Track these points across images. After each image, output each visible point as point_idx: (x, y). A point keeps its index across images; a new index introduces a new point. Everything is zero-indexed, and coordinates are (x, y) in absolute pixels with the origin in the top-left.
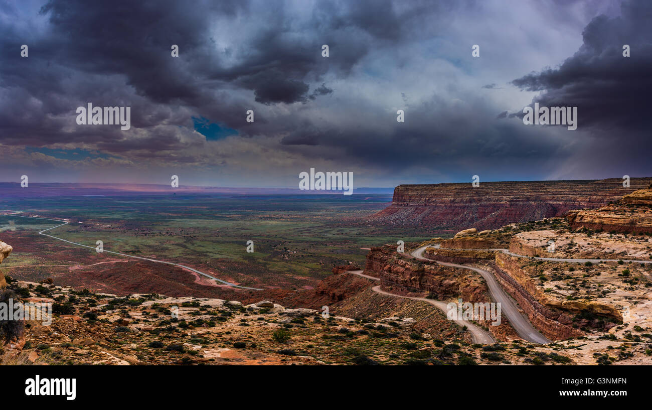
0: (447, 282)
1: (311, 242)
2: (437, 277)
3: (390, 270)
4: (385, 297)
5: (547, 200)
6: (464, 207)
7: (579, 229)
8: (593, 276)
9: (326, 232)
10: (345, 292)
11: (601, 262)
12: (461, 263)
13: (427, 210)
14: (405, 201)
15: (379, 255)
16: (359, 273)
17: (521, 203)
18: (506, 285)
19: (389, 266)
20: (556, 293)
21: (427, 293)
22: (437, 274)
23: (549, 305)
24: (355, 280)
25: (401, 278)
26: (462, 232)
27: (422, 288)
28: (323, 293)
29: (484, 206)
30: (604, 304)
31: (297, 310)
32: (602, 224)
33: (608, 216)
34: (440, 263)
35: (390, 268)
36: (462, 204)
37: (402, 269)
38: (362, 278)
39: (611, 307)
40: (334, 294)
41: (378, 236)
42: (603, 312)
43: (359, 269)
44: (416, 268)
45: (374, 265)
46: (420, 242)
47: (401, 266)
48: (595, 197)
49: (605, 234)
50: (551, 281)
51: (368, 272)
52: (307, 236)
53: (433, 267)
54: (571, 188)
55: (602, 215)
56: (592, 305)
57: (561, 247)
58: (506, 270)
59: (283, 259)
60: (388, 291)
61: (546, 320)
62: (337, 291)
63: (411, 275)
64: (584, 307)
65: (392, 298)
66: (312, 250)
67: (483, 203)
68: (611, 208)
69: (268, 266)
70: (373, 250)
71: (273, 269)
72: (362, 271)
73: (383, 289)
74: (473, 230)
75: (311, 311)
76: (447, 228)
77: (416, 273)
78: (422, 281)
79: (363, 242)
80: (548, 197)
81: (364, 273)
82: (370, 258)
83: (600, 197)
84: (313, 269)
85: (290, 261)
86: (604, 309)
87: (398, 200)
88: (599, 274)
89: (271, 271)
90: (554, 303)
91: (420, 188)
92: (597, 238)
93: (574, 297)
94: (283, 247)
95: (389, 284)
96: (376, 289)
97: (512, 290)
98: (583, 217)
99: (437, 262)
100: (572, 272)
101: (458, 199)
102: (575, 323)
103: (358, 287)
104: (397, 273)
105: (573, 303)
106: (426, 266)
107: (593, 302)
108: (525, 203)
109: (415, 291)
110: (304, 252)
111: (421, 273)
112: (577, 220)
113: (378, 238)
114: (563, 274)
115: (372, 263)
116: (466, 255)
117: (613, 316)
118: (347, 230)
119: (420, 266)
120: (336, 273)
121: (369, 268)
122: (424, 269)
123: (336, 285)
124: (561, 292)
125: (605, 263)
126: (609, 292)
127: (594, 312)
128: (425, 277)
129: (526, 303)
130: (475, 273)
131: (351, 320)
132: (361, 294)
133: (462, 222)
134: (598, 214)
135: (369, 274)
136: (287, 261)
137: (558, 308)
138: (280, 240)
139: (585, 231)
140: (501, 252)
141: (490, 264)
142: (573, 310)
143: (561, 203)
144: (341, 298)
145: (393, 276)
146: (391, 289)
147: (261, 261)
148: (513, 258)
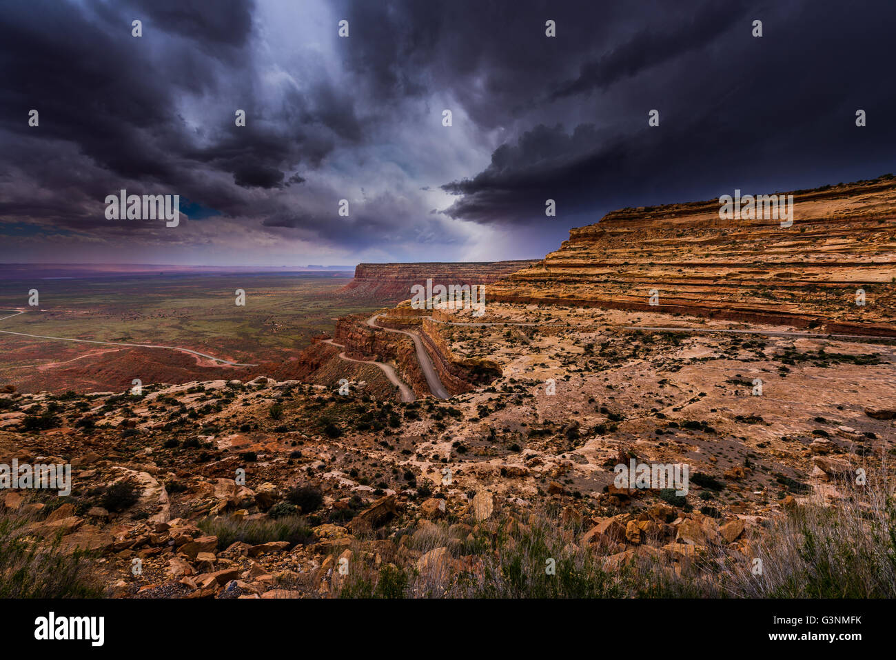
0: (389, 345)
1: (293, 315)
2: (383, 342)
3: (351, 338)
4: (348, 362)
6: (404, 282)
8: (486, 337)
9: (305, 305)
10: (320, 361)
12: (400, 329)
13: (379, 285)
14: (363, 277)
15: (345, 325)
16: (329, 341)
19: (351, 334)
20: (459, 352)
21: (376, 356)
22: (383, 339)
24: (327, 348)
25: (359, 345)
26: (402, 303)
27: (373, 352)
28: (304, 363)
30: (491, 360)
31: (286, 382)
32: (495, 295)
33: (500, 289)
34: (386, 329)
35: (352, 335)
36: (403, 280)
37: (360, 336)
38: (332, 346)
39: (495, 363)
40: (312, 363)
41: (344, 308)
42: (490, 367)
43: (329, 338)
44: (369, 335)
45: (341, 334)
46: (373, 311)
47: (359, 333)
48: (491, 275)
49: (497, 304)
50: (458, 342)
51: (337, 340)
52: (290, 310)
53: (381, 333)
55: (496, 289)
59: (272, 333)
60: (350, 357)
62: (314, 360)
63: (366, 342)
64: (477, 364)
65: (353, 363)
66: (295, 323)
68: (502, 283)
69: (260, 341)
70: (341, 320)
71: (265, 344)
72: (332, 340)
73: (346, 355)
75: (296, 382)
76: (392, 299)
77: (370, 339)
78: (373, 346)
79: (333, 313)
81: (333, 342)
82: (339, 327)
83: (494, 275)
84: (296, 341)
85: (278, 334)
86: (490, 365)
87: (359, 277)
89: (263, 346)
90: (457, 361)
91: (375, 266)
93: (471, 355)
94: (271, 322)
95: (351, 350)
96: (342, 356)
99: (384, 328)
100: (472, 334)
101: (400, 276)
102: (469, 378)
103: (329, 356)
104: (356, 339)
106: (376, 333)
107: (483, 359)
109: (368, 355)
110: (288, 325)
111: (373, 339)
115: (339, 332)
116: (404, 322)
117: (496, 370)
118: (321, 303)
119: (372, 332)
120: (314, 343)
121: (337, 337)
122: (375, 335)
123: (313, 355)
124: (463, 350)
126: (495, 350)
127: (483, 367)
128: (375, 342)
129: (439, 362)
130: (409, 337)
131: (324, 387)
132: (331, 361)
133: (402, 294)
134: (493, 288)
136: (275, 335)
138: (268, 314)
140: (426, 319)
141: (419, 329)
142: (469, 366)
143: (469, 279)
144: (317, 366)
145: (354, 343)
146: (353, 355)
147: (254, 337)
148: (434, 324)
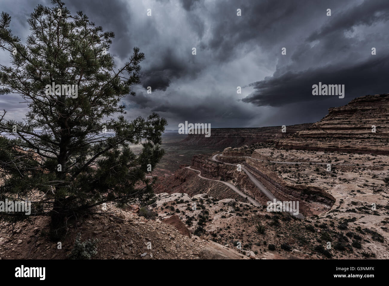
0: (228, 172)
2: (224, 170)
3: (205, 167)
4: (205, 180)
5: (241, 135)
7: (281, 148)
8: (301, 171)
10: (186, 177)
11: (302, 164)
15: (197, 159)
16: (189, 168)
17: (232, 136)
18: (255, 174)
20: (290, 180)
21: (220, 177)
22: (224, 169)
23: (287, 186)
25: (210, 171)
26: (226, 149)
27: (218, 175)
28: (177, 178)
29: (219, 137)
30: (316, 186)
32: (292, 145)
33: (295, 142)
34: (226, 163)
35: (205, 165)
37: (210, 166)
39: (320, 188)
42: (315, 190)
43: (188, 166)
44: (216, 166)
45: (195, 164)
47: (210, 165)
49: (294, 150)
50: (284, 173)
51: (193, 167)
53: (223, 165)
54: (250, 131)
55: (292, 142)
56: (309, 187)
57: (278, 156)
58: (255, 167)
60: (205, 177)
61: (285, 194)
62: (183, 177)
63: (214, 169)
64: (305, 188)
65: (208, 181)
67: (219, 136)
70: (194, 157)
73: (202, 176)
74: (230, 148)
77: (216, 168)
78: (219, 172)
79: (180, 152)
80: (241, 134)
81: (191, 168)
82: (193, 160)
86: (315, 189)
88: (304, 170)
90: (290, 185)
92: (291, 152)
93: (299, 182)
95: (204, 173)
96: (200, 176)
97: (259, 177)
98: (282, 142)
99: (224, 163)
100: (290, 169)
102: (302, 197)
103: (190, 175)
104: (208, 168)
105: (300, 186)
106: (220, 165)
107: (309, 185)
108: (234, 136)
109: (215, 177)
111: (218, 168)
112: (280, 144)
113: (185, 151)
114: (287, 170)
116: (234, 159)
117: (321, 193)
118: (174, 147)
119: (218, 164)
120: (181, 168)
122: (219, 166)
124: (292, 179)
125: (303, 164)
126: (314, 180)
127: (310, 190)
128: (219, 170)
129: (269, 184)
132: (194, 178)
134: (290, 141)
135: (193, 168)
137: (291, 188)
139: (284, 149)
140: (248, 158)
141: (243, 164)
142: (299, 189)
144: (185, 180)
145: (206, 169)
146: (206, 176)
